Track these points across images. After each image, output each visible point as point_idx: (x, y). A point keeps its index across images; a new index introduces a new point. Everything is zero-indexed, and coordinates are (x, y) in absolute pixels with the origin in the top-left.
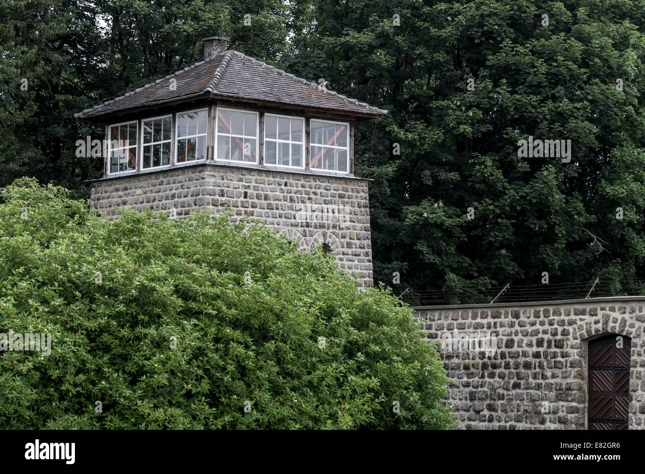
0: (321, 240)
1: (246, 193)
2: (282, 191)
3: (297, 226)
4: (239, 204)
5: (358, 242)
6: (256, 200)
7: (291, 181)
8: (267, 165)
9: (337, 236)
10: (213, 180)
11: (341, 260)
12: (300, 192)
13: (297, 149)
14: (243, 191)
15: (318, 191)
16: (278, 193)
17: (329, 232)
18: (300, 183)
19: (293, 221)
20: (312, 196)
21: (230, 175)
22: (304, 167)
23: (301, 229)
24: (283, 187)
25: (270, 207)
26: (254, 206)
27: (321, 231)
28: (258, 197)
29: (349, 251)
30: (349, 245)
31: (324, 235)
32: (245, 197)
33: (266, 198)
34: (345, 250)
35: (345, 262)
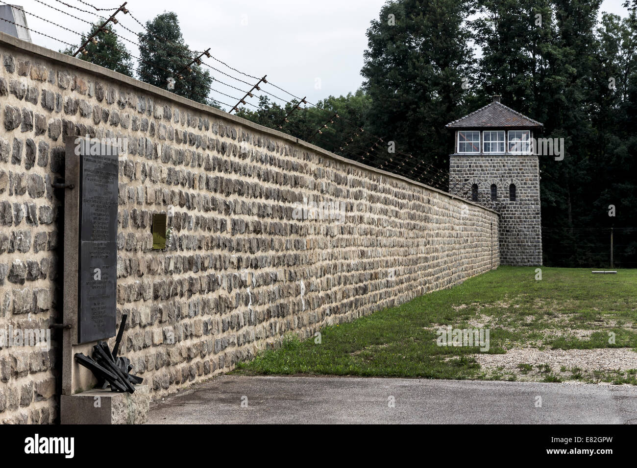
0: (510, 183)
1: (470, 166)
2: (489, 163)
3: (497, 177)
4: (467, 170)
5: (530, 182)
6: (475, 168)
7: (495, 158)
8: (485, 153)
9: (519, 180)
10: (453, 162)
11: (520, 190)
12: (499, 163)
13: (502, 144)
14: (469, 165)
15: (509, 162)
16: (487, 164)
17: (514, 179)
18: (499, 159)
19: (495, 175)
20: (506, 164)
21: (462, 158)
22: (505, 152)
23: (499, 178)
24: (490, 161)
25: (482, 170)
26: (474, 170)
27: (510, 179)
28: (476, 167)
29: (526, 186)
30: (525, 184)
31: (512, 180)
32: (470, 167)
33: (481, 166)
34: (523, 186)
35: (523, 191)
